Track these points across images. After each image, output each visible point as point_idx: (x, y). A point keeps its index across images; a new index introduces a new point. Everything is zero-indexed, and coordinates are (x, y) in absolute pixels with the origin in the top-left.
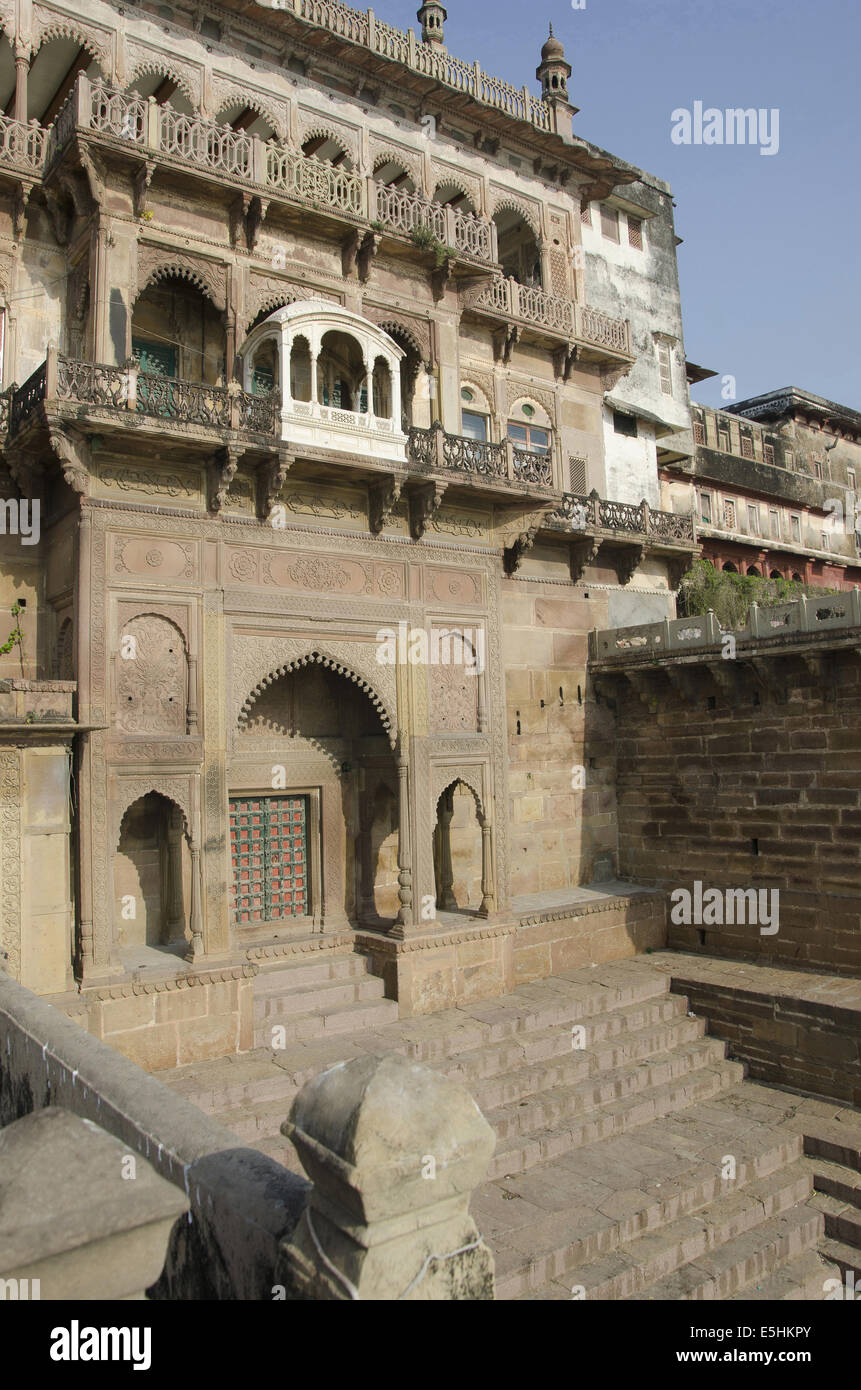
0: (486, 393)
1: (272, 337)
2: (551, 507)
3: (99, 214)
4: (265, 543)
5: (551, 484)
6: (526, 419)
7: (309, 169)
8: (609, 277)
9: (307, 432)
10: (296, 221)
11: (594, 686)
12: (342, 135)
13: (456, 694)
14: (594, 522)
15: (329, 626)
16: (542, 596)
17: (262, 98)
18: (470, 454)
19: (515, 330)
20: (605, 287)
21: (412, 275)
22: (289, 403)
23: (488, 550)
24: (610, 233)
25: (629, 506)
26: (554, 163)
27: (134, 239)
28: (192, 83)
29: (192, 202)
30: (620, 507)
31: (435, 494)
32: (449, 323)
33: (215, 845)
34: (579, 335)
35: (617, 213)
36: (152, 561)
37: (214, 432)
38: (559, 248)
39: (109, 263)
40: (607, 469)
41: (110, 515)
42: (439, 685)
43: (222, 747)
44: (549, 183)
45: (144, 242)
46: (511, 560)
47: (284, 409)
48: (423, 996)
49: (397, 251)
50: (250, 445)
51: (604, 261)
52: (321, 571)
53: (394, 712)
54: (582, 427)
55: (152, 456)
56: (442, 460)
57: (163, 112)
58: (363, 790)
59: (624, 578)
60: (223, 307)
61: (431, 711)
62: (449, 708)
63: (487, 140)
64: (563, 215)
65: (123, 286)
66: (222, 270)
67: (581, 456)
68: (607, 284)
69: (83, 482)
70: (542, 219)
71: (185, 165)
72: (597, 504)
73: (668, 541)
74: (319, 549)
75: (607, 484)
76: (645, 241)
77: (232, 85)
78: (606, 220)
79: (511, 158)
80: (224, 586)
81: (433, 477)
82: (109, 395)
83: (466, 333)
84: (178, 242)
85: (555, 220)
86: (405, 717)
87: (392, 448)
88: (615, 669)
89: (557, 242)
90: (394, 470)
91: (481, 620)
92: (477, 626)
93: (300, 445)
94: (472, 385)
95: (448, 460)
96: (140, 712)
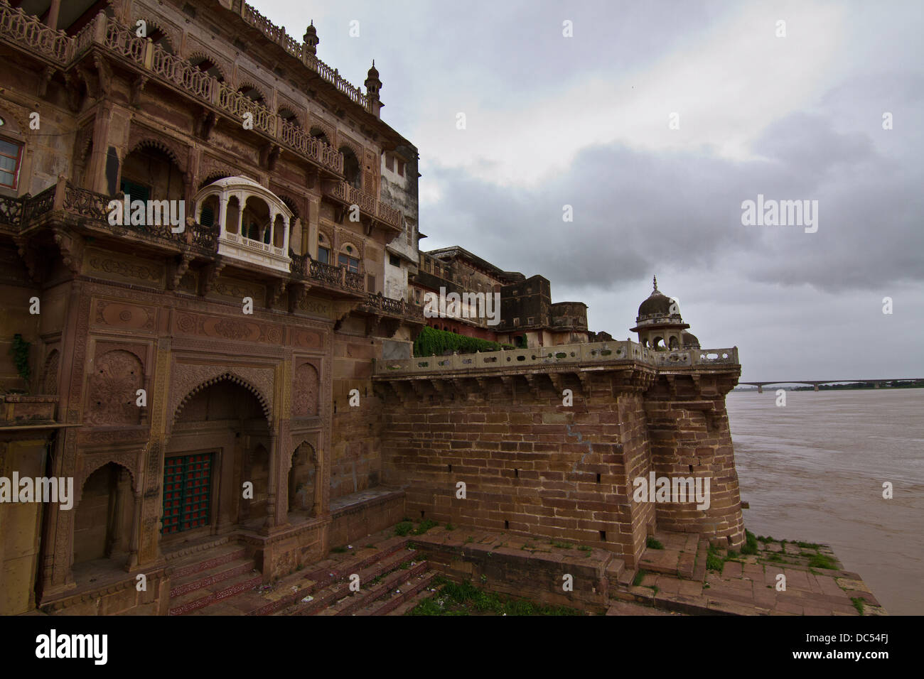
0: (329, 238)
1: (216, 194)
2: (362, 301)
3: (105, 99)
4: (202, 310)
5: (363, 289)
6: (348, 253)
7: (245, 104)
8: (387, 187)
9: (234, 251)
10: (234, 131)
11: (373, 387)
12: (262, 89)
13: (306, 395)
14: (379, 307)
15: (237, 359)
16: (351, 342)
17: (217, 57)
18: (323, 271)
19: (347, 209)
21: (298, 173)
22: (224, 234)
23: (328, 320)
24: (389, 166)
25: (395, 301)
26: (371, 129)
27: (128, 119)
28: (174, 37)
29: (170, 106)
30: (392, 301)
31: (304, 291)
32: (315, 202)
33: (152, 493)
34: (377, 215)
35: (393, 158)
36: (124, 317)
37: (175, 245)
38: (370, 171)
39: (110, 131)
40: (385, 281)
41: (96, 288)
42: (297, 391)
43: (163, 431)
44: (367, 138)
45: (135, 122)
46: (337, 325)
47: (221, 237)
48: (277, 568)
50: (198, 255)
51: (386, 179)
52: (235, 328)
53: (271, 406)
54: (375, 260)
56: (309, 273)
57: (156, 49)
58: (248, 448)
59: (390, 334)
60: (185, 170)
61: (292, 405)
62: (302, 403)
63: (339, 110)
64: (373, 155)
65: (118, 146)
66: (186, 149)
67: (373, 274)
68: (386, 191)
69: (77, 265)
70: (363, 155)
71: (168, 84)
72: (381, 299)
73: (412, 319)
74: (235, 315)
75: (385, 289)
76: (405, 173)
77: (199, 45)
78: (388, 160)
79: (350, 121)
80: (173, 335)
81: (304, 281)
82: (103, 213)
83: (321, 206)
84: (158, 127)
85: (369, 157)
86: (278, 409)
87: (282, 264)
88: (385, 380)
89: (369, 168)
90: (283, 277)
91: (322, 357)
92: (320, 359)
93: (230, 258)
94: (322, 233)
95: (312, 273)
96: (105, 411)
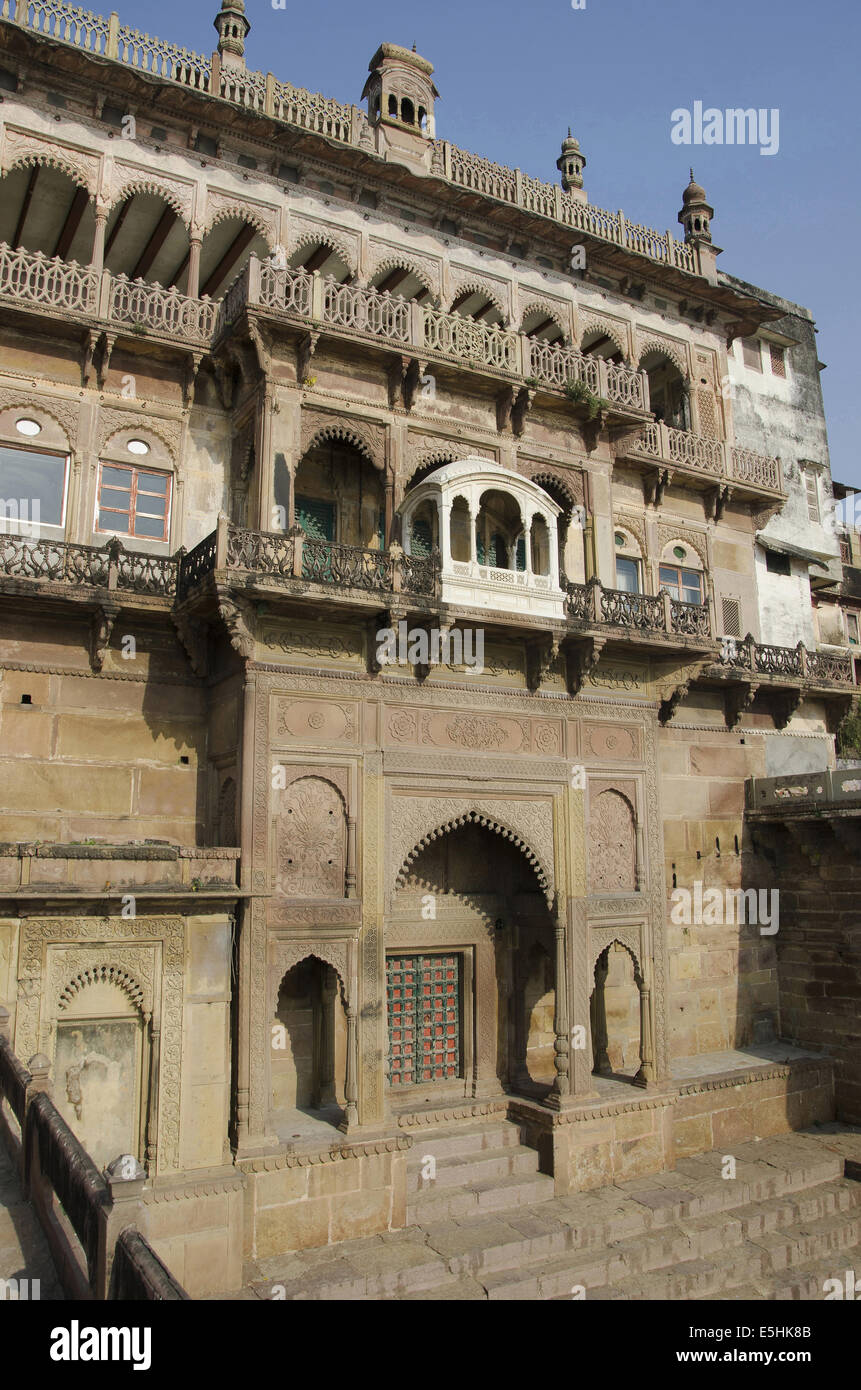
0: (637, 537)
1: (431, 497)
2: (709, 659)
3: (265, 382)
4: (425, 702)
5: (709, 635)
6: (678, 562)
7: (465, 330)
8: (753, 407)
9: (467, 593)
10: (452, 380)
11: (752, 835)
12: (492, 289)
13: (613, 852)
14: (750, 667)
15: (487, 786)
16: (697, 743)
17: (415, 259)
18: (627, 607)
19: (666, 473)
20: (749, 417)
21: (565, 426)
22: (449, 563)
23: (646, 703)
24: (753, 363)
25: (784, 649)
26: (700, 304)
27: (297, 404)
28: (350, 249)
29: (353, 366)
30: (777, 650)
31: (593, 650)
32: (602, 473)
33: (371, 1012)
34: (730, 475)
35: (759, 342)
36: (313, 723)
37: (376, 596)
38: (707, 387)
39: (276, 431)
40: (761, 606)
41: (273, 678)
42: (596, 843)
43: (380, 911)
44: (695, 324)
45: (306, 407)
46: (665, 712)
47: (444, 571)
48: (579, 1171)
49: (549, 404)
50: (411, 608)
52: (479, 730)
53: (551, 872)
54: (734, 568)
55: (314, 619)
56: (600, 615)
57: (327, 284)
58: (517, 947)
59: (780, 722)
60: (383, 466)
61: (589, 870)
62: (607, 866)
63: (633, 286)
64: (709, 355)
65: (286, 451)
66: (381, 431)
67: (734, 598)
68: (752, 415)
69: (249, 646)
70: (689, 359)
71: (347, 333)
72: (753, 648)
73: (826, 684)
74: (477, 707)
75: (761, 625)
76: (788, 368)
77: (387, 248)
78: (748, 351)
79: (657, 301)
80: (384, 747)
81: (591, 633)
82: (276, 562)
83: (616, 478)
84: (339, 405)
85: (702, 359)
86: (562, 876)
87: (549, 605)
88: (773, 819)
89: (704, 381)
90: (552, 628)
91: (639, 776)
92: (634, 781)
93: (460, 606)
94: (623, 530)
95: (606, 615)
96: (299, 875)
